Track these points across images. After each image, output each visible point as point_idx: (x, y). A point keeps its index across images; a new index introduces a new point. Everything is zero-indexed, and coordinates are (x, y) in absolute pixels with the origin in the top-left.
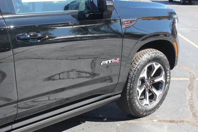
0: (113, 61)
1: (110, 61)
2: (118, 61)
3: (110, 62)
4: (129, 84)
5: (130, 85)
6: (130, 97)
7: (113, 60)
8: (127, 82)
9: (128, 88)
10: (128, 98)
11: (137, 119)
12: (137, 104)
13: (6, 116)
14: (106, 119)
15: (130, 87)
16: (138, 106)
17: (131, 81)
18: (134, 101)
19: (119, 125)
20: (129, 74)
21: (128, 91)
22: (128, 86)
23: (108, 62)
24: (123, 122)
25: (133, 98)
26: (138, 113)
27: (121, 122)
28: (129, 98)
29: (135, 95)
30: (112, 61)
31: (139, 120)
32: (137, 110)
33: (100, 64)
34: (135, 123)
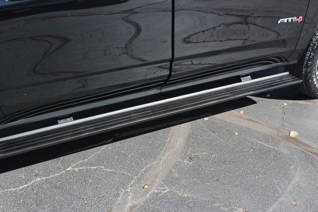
0: (295, 20)
1: (290, 19)
2: (300, 20)
3: (290, 21)
4: (309, 53)
5: (311, 54)
6: (307, 70)
7: (294, 18)
8: (307, 50)
9: (307, 58)
10: (304, 71)
11: (310, 101)
12: (314, 80)
13: (147, 77)
14: (269, 95)
15: (309, 57)
16: (315, 83)
17: (312, 49)
18: (311, 76)
19: (286, 104)
20: (311, 40)
21: (305, 62)
22: (308, 55)
23: (288, 20)
24: (291, 102)
25: (311, 72)
26: (313, 93)
27: (289, 101)
28: (306, 72)
29: (314, 68)
30: (292, 20)
31: (313, 101)
32: (313, 89)
33: (277, 22)
34: (308, 105)
